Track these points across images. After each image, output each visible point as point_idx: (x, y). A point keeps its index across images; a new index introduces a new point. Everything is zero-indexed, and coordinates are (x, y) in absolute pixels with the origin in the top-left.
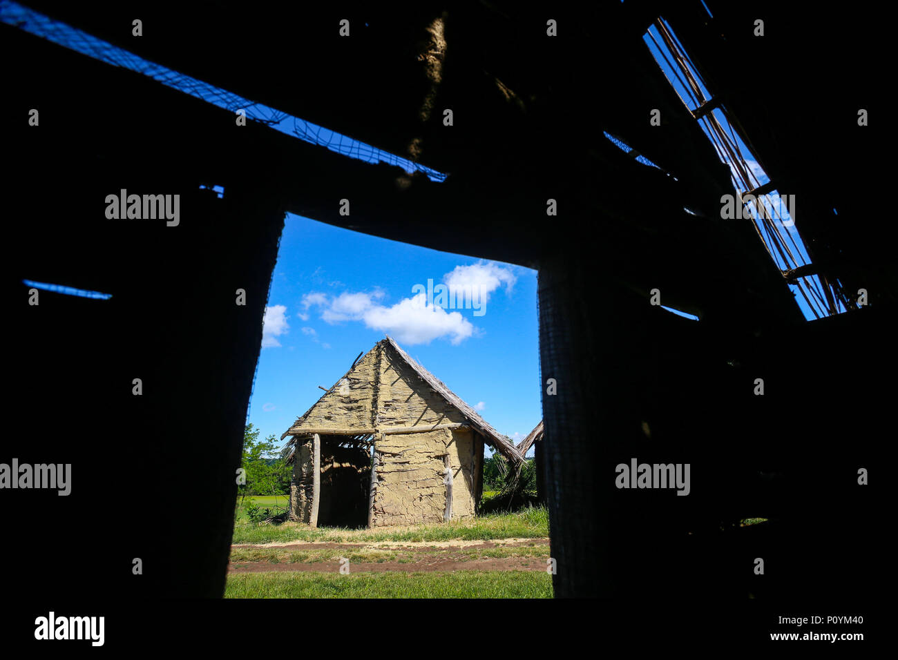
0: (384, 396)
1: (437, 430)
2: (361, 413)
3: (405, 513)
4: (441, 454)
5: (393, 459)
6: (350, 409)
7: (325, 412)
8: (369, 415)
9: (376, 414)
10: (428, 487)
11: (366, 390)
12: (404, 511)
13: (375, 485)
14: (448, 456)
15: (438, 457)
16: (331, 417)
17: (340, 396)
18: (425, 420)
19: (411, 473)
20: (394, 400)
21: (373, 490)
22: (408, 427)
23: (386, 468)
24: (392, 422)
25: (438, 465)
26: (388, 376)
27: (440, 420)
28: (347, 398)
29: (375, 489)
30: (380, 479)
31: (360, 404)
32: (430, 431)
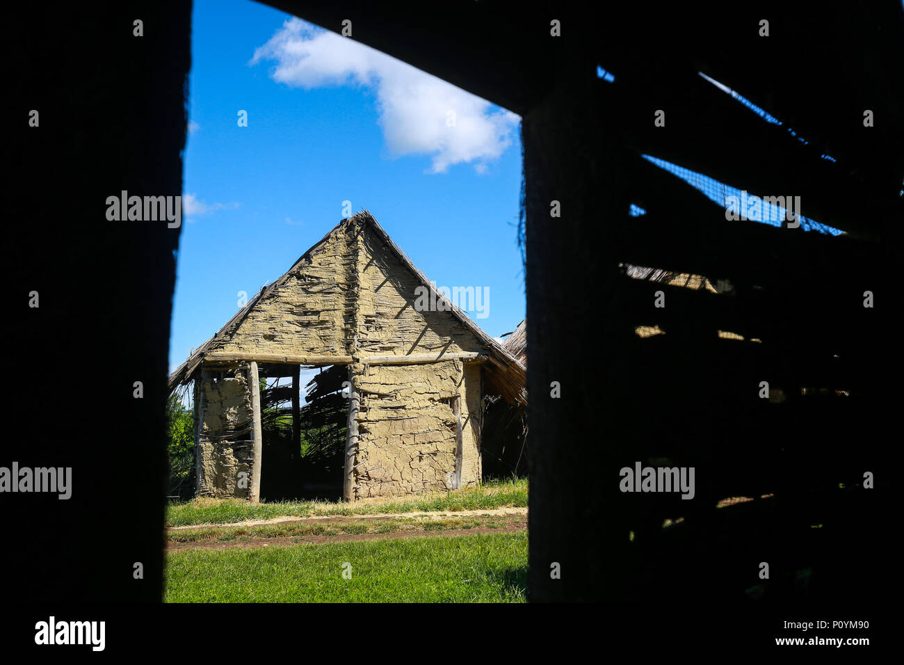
0: (365, 308)
1: (444, 361)
2: (327, 331)
3: (399, 478)
4: (448, 395)
5: (381, 402)
6: (307, 325)
7: (265, 328)
8: (339, 335)
9: (354, 335)
10: (430, 442)
11: (331, 297)
12: (397, 476)
13: (355, 440)
14: (459, 398)
15: (443, 400)
16: (274, 336)
17: (288, 303)
18: (423, 346)
19: (407, 422)
20: (380, 314)
21: (352, 446)
22: (399, 355)
23: (372, 415)
24: (376, 347)
25: (444, 412)
26: (370, 277)
27: (446, 346)
28: (299, 306)
29: (357, 445)
30: (362, 430)
31: (323, 317)
32: (433, 363)
